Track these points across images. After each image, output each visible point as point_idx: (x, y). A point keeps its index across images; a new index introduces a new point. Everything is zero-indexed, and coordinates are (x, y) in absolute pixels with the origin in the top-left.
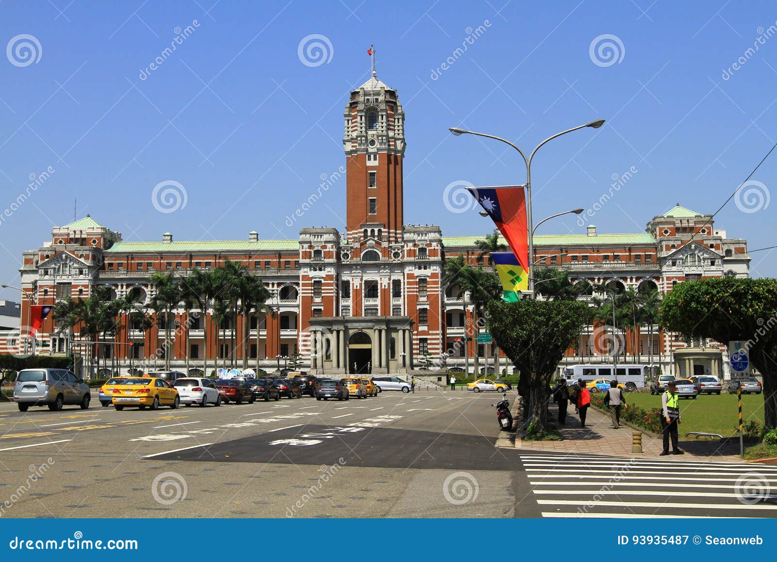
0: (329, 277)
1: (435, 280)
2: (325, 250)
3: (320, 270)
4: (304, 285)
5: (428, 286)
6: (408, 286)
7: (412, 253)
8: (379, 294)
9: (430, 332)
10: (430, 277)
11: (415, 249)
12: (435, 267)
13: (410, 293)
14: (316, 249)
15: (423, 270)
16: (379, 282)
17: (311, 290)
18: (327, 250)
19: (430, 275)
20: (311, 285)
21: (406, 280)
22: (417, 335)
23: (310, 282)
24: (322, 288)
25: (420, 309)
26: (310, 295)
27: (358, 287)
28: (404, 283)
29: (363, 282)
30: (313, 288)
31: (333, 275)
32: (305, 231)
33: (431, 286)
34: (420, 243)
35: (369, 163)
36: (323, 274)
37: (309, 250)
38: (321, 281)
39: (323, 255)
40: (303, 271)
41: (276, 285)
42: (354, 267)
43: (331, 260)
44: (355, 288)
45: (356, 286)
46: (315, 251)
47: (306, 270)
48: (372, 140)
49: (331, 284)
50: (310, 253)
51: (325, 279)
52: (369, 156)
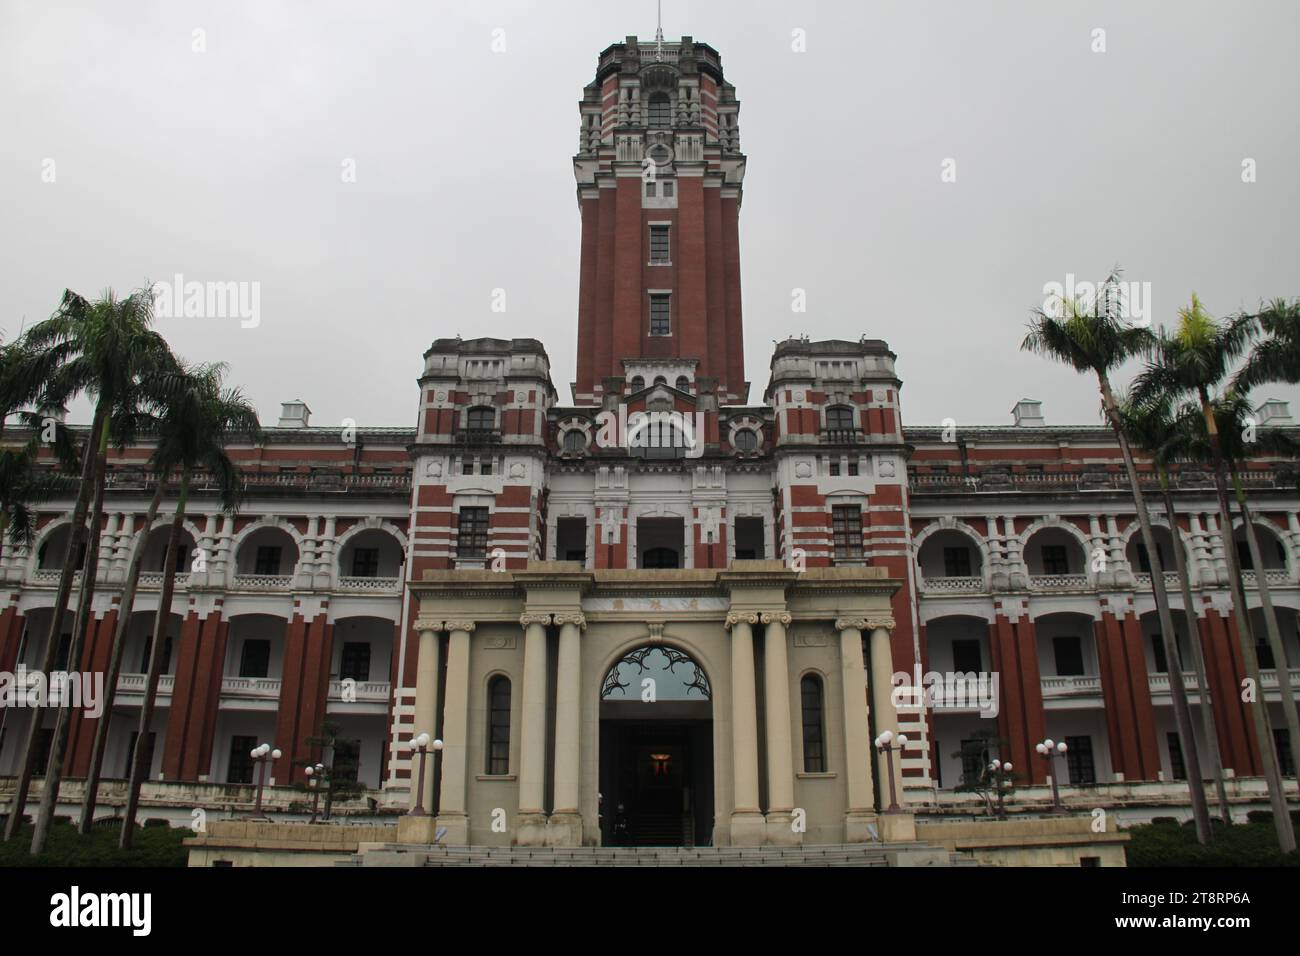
0: (514, 495)
1: (891, 508)
2: (507, 407)
3: (487, 468)
4: (423, 519)
5: (865, 530)
6: (798, 530)
7: (806, 422)
8: (690, 564)
10: (873, 499)
11: (815, 408)
12: (886, 467)
13: (807, 554)
14: (476, 402)
15: (844, 475)
16: (689, 523)
17: (450, 536)
18: (515, 405)
19: (873, 492)
20: (450, 520)
21: (788, 509)
23: (448, 509)
24: (490, 532)
26: (445, 554)
27: (617, 539)
28: (779, 527)
29: (632, 523)
30: (455, 531)
31: (529, 488)
32: (442, 347)
33: (875, 529)
34: (831, 390)
35: (649, 203)
36: (496, 483)
37: (450, 406)
38: (487, 508)
39: (497, 424)
40: (427, 472)
41: (330, 527)
42: (604, 469)
43: (524, 439)
44: (605, 540)
45: (611, 534)
46: (470, 411)
47: (435, 468)
48: (660, 148)
49: (523, 520)
50: (456, 414)
51: (499, 500)
52: (653, 186)
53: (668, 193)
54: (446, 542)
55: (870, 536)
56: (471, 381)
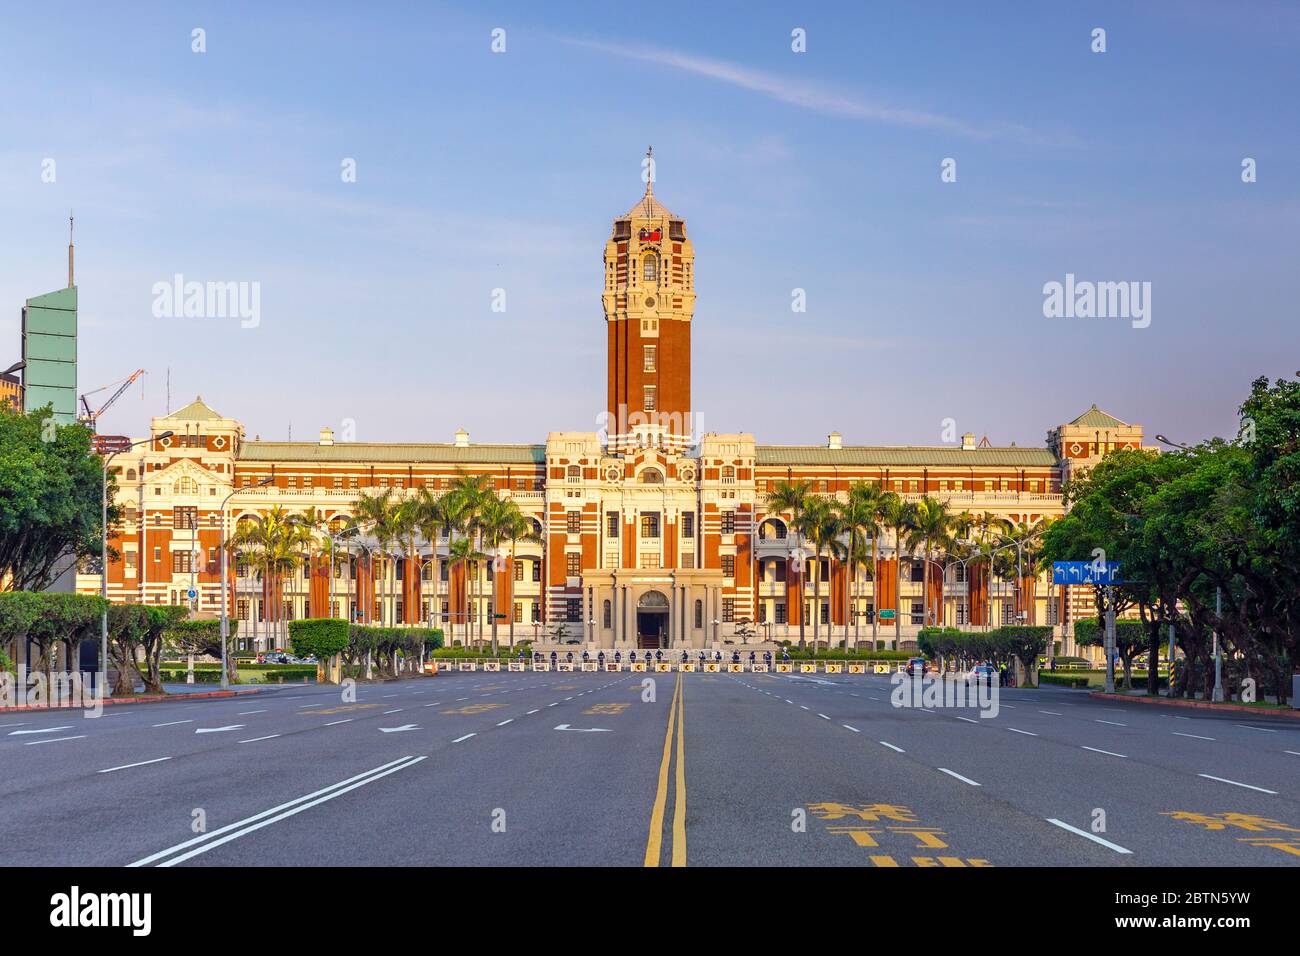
0: (591, 507)
1: (746, 513)
2: (585, 466)
3: (578, 495)
4: (553, 517)
5: (735, 521)
6: (707, 521)
7: (713, 473)
8: (662, 533)
9: (738, 589)
10: (739, 508)
11: (717, 467)
12: (746, 495)
13: (709, 533)
14: (571, 464)
15: (728, 497)
16: (662, 514)
17: (564, 524)
18: (589, 466)
19: (739, 505)
20: (564, 517)
21: (703, 514)
23: (563, 513)
24: (581, 522)
25: (723, 554)
26: (563, 532)
27: (631, 521)
28: (700, 517)
29: (639, 514)
30: (566, 522)
31: (596, 504)
33: (738, 522)
34: (725, 458)
35: (644, 334)
36: (582, 501)
37: (559, 465)
38: (579, 512)
39: (581, 474)
42: (627, 491)
43: (593, 481)
44: (626, 522)
45: (629, 519)
46: (568, 467)
47: (556, 495)
48: (651, 298)
49: (594, 517)
51: (584, 509)
52: (646, 323)
53: (654, 328)
54: (563, 527)
55: (737, 525)
56: (568, 454)
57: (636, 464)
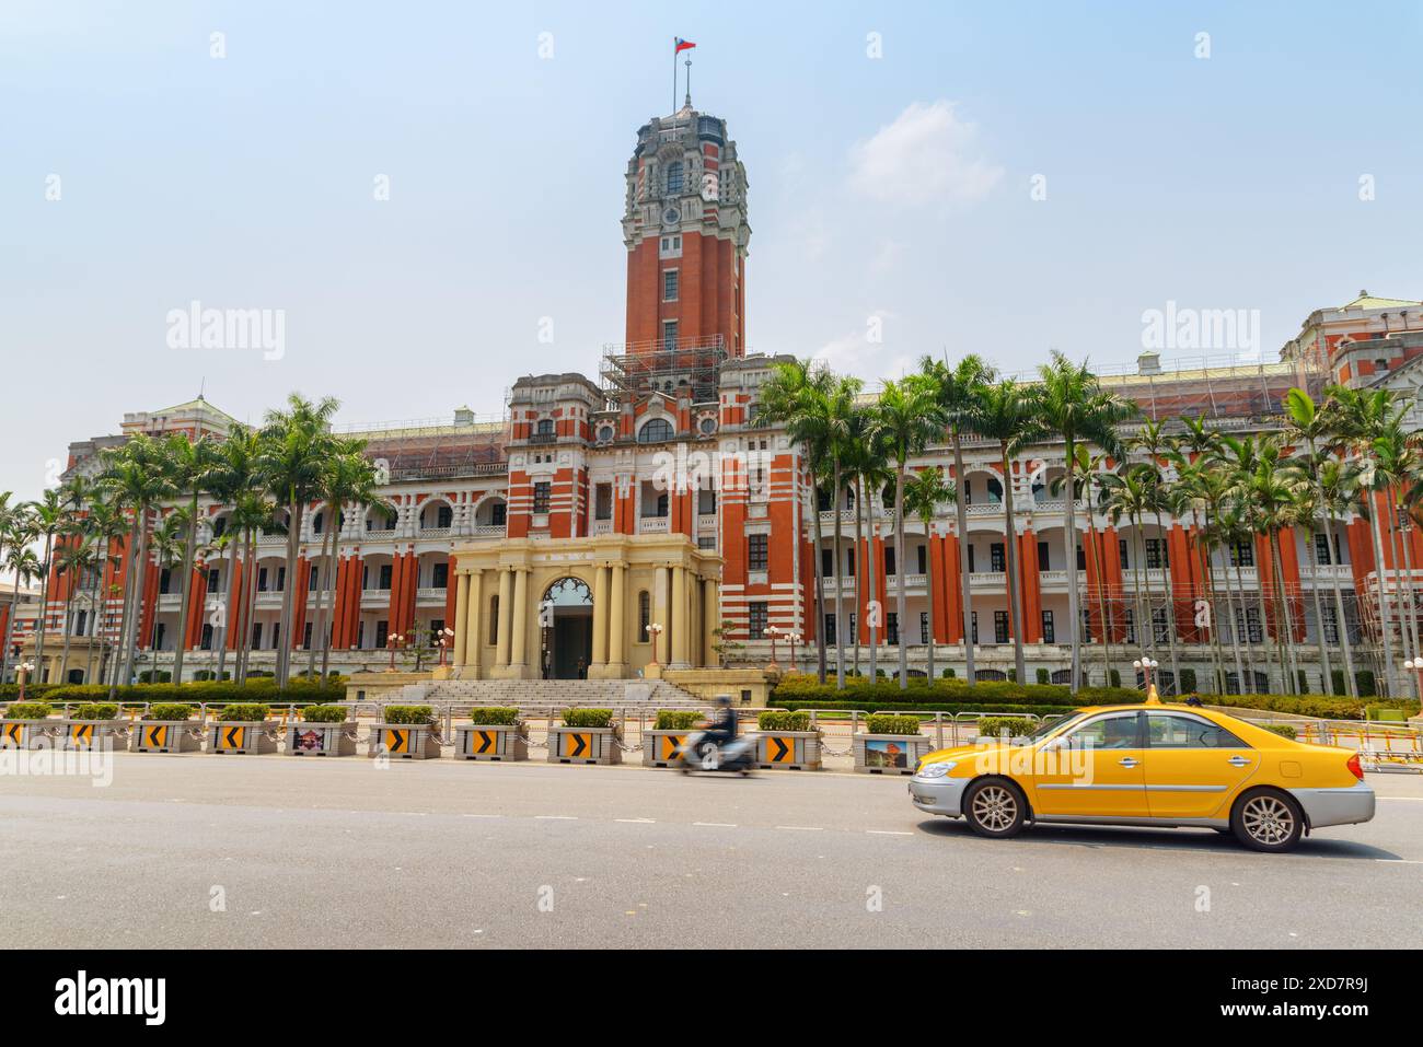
0: (564, 474)
1: (784, 470)
2: (559, 419)
3: (548, 459)
4: (515, 492)
7: (735, 416)
8: (670, 510)
9: (774, 586)
10: (773, 465)
11: (742, 405)
13: (731, 502)
14: (541, 417)
17: (529, 501)
18: (563, 418)
19: (773, 460)
20: (529, 491)
22: (745, 593)
23: (527, 485)
24: (551, 497)
25: (751, 536)
26: (526, 512)
27: (627, 496)
29: (638, 485)
30: (532, 498)
31: (572, 469)
32: (523, 383)
33: (773, 484)
34: (752, 393)
35: (665, 255)
36: (553, 468)
37: (527, 421)
38: (549, 483)
39: (554, 431)
40: (516, 463)
41: (469, 498)
42: (619, 452)
43: (569, 439)
44: (621, 497)
45: (624, 492)
46: (539, 423)
47: (519, 461)
48: (672, 211)
49: (568, 489)
50: (530, 425)
51: (556, 478)
52: (666, 241)
53: (676, 246)
54: (527, 505)
56: (538, 404)
57: (635, 416)
